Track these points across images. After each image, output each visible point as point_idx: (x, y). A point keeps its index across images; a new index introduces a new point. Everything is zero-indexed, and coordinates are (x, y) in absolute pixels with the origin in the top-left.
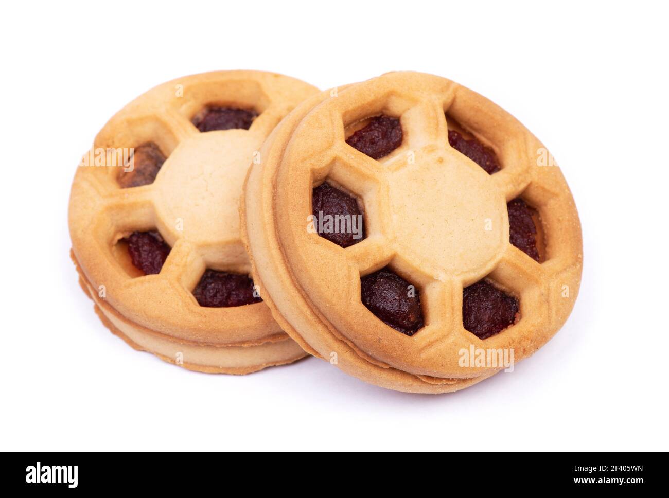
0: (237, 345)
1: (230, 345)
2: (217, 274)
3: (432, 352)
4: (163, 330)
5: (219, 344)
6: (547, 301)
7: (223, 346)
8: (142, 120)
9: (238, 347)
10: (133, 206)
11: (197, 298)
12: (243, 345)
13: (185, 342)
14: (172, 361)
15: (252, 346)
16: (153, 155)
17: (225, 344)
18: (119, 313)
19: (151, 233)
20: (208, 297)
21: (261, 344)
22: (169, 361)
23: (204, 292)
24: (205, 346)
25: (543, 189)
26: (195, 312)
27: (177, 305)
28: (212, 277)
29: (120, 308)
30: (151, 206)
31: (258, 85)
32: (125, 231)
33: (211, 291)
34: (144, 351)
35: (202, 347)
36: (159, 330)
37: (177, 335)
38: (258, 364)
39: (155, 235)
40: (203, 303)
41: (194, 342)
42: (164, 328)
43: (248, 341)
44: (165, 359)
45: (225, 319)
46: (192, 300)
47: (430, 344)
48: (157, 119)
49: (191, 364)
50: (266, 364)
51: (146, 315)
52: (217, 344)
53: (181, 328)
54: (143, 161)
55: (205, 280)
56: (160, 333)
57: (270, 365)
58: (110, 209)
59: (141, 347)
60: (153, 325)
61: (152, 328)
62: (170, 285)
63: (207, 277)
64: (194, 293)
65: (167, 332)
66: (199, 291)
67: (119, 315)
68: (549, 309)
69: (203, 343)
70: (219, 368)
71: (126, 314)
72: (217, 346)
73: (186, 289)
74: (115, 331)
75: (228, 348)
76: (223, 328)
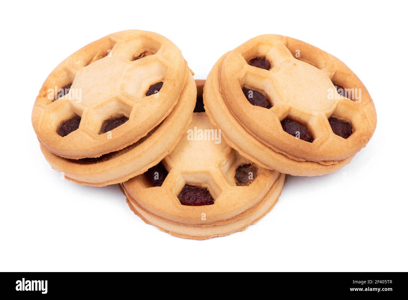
0: (199, 226)
1: (195, 225)
2: (191, 188)
3: (324, 146)
4: (161, 215)
5: (190, 224)
6: (365, 117)
7: (192, 225)
9: (200, 226)
11: (180, 199)
12: (202, 226)
13: (172, 222)
14: (165, 231)
15: (207, 227)
17: (193, 225)
18: (139, 205)
20: (185, 200)
21: (212, 226)
22: (164, 231)
23: (184, 197)
24: (183, 225)
25: (343, 73)
26: (178, 208)
27: (170, 203)
28: (188, 189)
29: (140, 203)
33: (187, 196)
34: (151, 224)
35: (181, 225)
36: (159, 216)
37: (169, 218)
38: (209, 235)
40: (183, 203)
41: (177, 223)
42: (162, 214)
43: (205, 224)
44: (161, 229)
45: (194, 212)
46: (177, 201)
47: (322, 144)
49: (175, 233)
50: (213, 235)
51: (153, 207)
52: (189, 224)
53: (171, 215)
55: (184, 190)
56: (160, 217)
57: (215, 236)
59: (150, 222)
60: (156, 213)
61: (156, 214)
62: (167, 192)
63: (186, 189)
64: (179, 197)
65: (163, 217)
66: (181, 196)
67: (139, 206)
68: (368, 121)
69: (181, 224)
70: (189, 236)
71: (143, 206)
72: (189, 225)
73: (175, 195)
74: (136, 213)
75: (194, 226)
76: (192, 217)
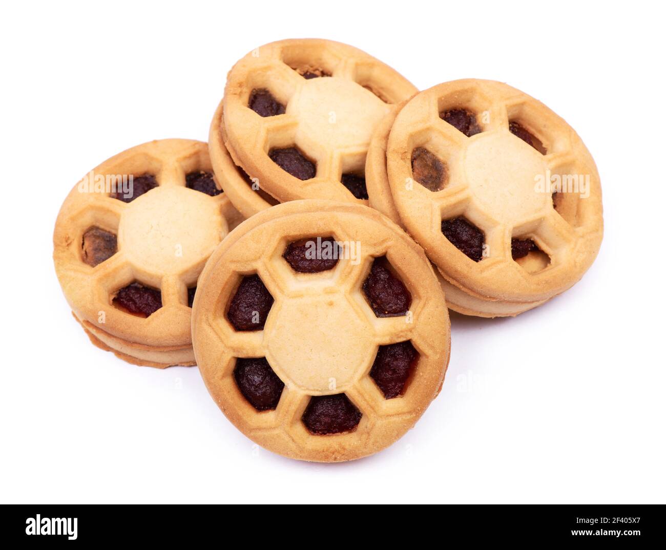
8: (81, 213)
10: (116, 271)
16: (98, 234)
19: (132, 285)
30: (128, 264)
31: (146, 155)
32: (114, 292)
39: (136, 284)
48: (92, 208)
54: (94, 241)
58: (100, 280)
